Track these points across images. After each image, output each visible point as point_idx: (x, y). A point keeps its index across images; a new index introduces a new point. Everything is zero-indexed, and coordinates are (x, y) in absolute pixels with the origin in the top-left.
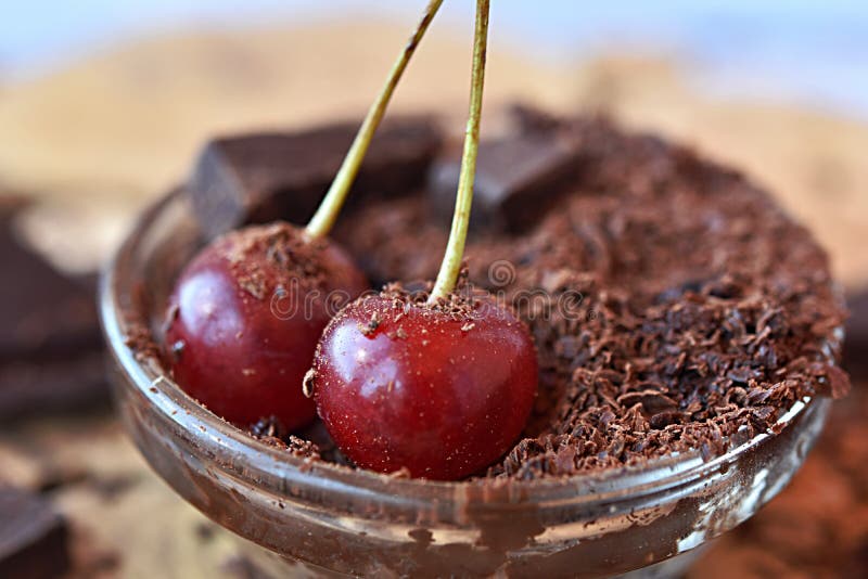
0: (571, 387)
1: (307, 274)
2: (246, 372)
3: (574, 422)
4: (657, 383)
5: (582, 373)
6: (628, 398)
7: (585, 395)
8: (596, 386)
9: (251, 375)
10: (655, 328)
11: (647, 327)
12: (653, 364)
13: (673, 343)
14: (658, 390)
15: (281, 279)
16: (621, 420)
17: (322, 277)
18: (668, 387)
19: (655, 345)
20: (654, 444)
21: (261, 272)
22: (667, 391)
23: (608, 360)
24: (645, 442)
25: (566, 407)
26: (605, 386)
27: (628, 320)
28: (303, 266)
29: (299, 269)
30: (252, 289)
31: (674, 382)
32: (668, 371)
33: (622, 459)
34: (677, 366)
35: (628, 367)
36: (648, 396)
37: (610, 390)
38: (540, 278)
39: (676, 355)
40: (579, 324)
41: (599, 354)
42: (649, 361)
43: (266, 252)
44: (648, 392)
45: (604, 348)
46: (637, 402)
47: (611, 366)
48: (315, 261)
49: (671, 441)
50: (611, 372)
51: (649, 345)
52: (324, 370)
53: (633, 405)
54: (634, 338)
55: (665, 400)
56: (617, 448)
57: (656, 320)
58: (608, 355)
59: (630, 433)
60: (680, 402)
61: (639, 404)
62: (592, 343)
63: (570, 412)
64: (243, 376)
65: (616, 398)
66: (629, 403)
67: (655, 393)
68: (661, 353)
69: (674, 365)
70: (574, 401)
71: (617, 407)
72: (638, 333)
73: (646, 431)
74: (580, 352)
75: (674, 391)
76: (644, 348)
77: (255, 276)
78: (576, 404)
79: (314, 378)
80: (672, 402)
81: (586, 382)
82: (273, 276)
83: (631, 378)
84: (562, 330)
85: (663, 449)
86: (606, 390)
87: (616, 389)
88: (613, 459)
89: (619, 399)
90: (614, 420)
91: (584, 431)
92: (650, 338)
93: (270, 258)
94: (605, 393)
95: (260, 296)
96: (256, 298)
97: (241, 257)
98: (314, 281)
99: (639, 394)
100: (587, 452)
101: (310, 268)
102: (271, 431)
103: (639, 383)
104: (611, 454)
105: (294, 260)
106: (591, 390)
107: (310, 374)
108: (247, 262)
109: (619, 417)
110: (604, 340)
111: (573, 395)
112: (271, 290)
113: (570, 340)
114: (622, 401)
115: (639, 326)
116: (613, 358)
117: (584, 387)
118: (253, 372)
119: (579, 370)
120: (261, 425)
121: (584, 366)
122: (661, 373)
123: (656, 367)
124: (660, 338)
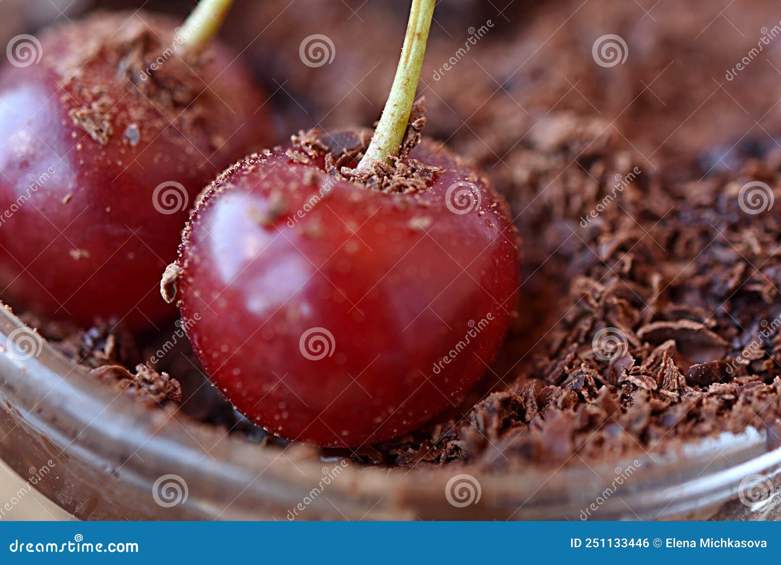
0: (567, 304)
1: (177, 105)
2: (76, 254)
3: (570, 366)
4: (698, 309)
5: (586, 286)
6: (655, 331)
7: (588, 321)
8: (607, 309)
9: (82, 258)
10: (699, 220)
11: (688, 215)
12: (693, 276)
13: (725, 245)
14: (699, 321)
15: (136, 114)
16: (642, 368)
17: (199, 110)
18: (715, 317)
19: (697, 245)
20: (694, 416)
21: (105, 100)
22: (713, 323)
23: (627, 268)
24: (679, 412)
25: (558, 336)
26: (620, 309)
27: (659, 203)
28: (171, 92)
29: (165, 96)
30: (90, 128)
31: (723, 308)
32: (716, 289)
33: (644, 438)
34: (731, 284)
35: (656, 280)
36: (684, 330)
37: (628, 315)
38: (528, 122)
39: (729, 265)
40: (585, 205)
41: (614, 256)
42: (687, 269)
43: (116, 66)
44: (686, 324)
45: (622, 248)
46: (667, 339)
47: (631, 276)
48: (190, 85)
49: (720, 413)
50: (629, 285)
51: (689, 244)
52: (192, 270)
53: (662, 342)
54: (666, 232)
55: (710, 338)
56: (638, 420)
57: (700, 207)
58: (627, 259)
59: (656, 393)
60: (730, 340)
61: (671, 343)
62: (604, 239)
63: (564, 344)
64: (71, 258)
65: (635, 329)
66: (654, 339)
67: (697, 326)
68: (705, 259)
69: (726, 282)
70: (569, 327)
71: (636, 343)
72: (671, 225)
73: (681, 391)
74: (583, 248)
75: (724, 322)
76: (680, 248)
77: (95, 106)
78: (574, 333)
79: (177, 279)
80: (721, 341)
81: (592, 301)
82: (123, 108)
83: (660, 298)
84: (558, 209)
85: (706, 427)
86: (621, 316)
87: (636, 314)
88: (632, 439)
89: (640, 332)
90: (632, 368)
91: (586, 382)
92: (690, 233)
93: (121, 77)
94: (619, 320)
95: (102, 139)
96: (96, 142)
97: (78, 73)
98: (187, 117)
99: (670, 324)
100: (591, 423)
101: (180, 96)
102: (109, 345)
103: (670, 307)
104: (628, 429)
105: (157, 81)
106: (597, 315)
107: (171, 271)
108: (86, 81)
109: (639, 362)
110: (622, 236)
111: (570, 317)
112: (119, 130)
113: (569, 227)
114: (645, 334)
115: (675, 214)
116: (634, 263)
117: (587, 307)
118: (86, 254)
119: (582, 281)
120: (95, 333)
121: (588, 274)
122: (705, 290)
123: (699, 281)
124: (706, 234)
